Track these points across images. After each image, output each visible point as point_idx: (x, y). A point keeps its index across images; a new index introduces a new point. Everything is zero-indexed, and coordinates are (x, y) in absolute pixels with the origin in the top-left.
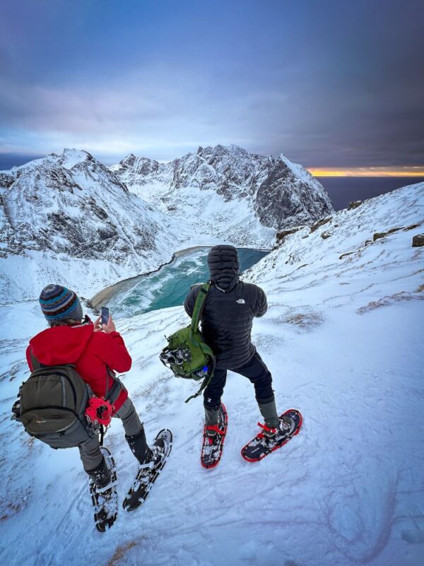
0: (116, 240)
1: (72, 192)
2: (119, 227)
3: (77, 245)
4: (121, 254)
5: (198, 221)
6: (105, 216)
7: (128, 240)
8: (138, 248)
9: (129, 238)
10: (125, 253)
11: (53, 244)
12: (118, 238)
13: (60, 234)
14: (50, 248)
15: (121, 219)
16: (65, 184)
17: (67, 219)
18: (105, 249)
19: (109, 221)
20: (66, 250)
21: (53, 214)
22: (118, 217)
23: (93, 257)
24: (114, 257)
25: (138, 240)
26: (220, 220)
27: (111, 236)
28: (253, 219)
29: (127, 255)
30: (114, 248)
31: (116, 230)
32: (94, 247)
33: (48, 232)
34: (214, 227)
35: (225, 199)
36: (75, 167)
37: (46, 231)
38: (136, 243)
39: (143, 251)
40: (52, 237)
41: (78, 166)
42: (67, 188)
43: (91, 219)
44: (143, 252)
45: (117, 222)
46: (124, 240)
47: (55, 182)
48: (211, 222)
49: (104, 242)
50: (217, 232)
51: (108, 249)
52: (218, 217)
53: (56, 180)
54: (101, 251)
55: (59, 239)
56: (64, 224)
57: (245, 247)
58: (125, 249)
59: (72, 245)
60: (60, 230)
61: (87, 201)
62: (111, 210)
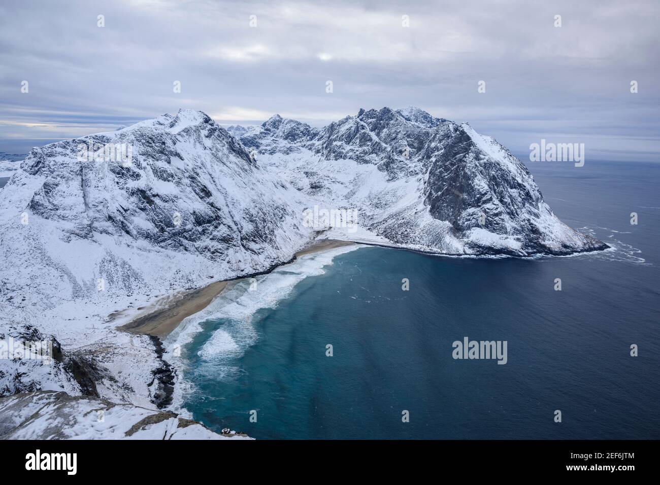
0: (216, 227)
1: (169, 163)
2: (225, 210)
3: (162, 230)
4: (220, 246)
5: (347, 205)
6: (208, 194)
7: (235, 228)
8: (246, 239)
9: (236, 224)
10: (225, 245)
11: (131, 227)
12: (219, 224)
13: (143, 214)
14: (128, 232)
15: (229, 200)
16: (162, 152)
17: (154, 196)
18: (199, 238)
19: (211, 201)
20: (147, 236)
21: (138, 189)
22: (226, 195)
23: (181, 248)
24: (209, 250)
25: (248, 228)
26: (377, 206)
27: (209, 222)
28: (421, 207)
29: (227, 249)
30: (211, 237)
31: (220, 213)
32: (185, 234)
33: (128, 212)
34: (368, 214)
35: (387, 178)
36: (183, 131)
37: (126, 211)
38: (244, 232)
39: (253, 243)
40: (133, 218)
41: (187, 131)
42: (164, 157)
43: (187, 197)
44: (252, 245)
45: (224, 202)
46: (229, 227)
47: (149, 149)
48: (364, 208)
49: (200, 229)
50: (371, 223)
51: (203, 237)
52: (376, 201)
53: (152, 147)
54: (193, 240)
55: (141, 222)
56: (150, 202)
57: (404, 246)
58: (226, 240)
59: (156, 230)
60: (143, 209)
61: (187, 175)
62: (219, 187)
